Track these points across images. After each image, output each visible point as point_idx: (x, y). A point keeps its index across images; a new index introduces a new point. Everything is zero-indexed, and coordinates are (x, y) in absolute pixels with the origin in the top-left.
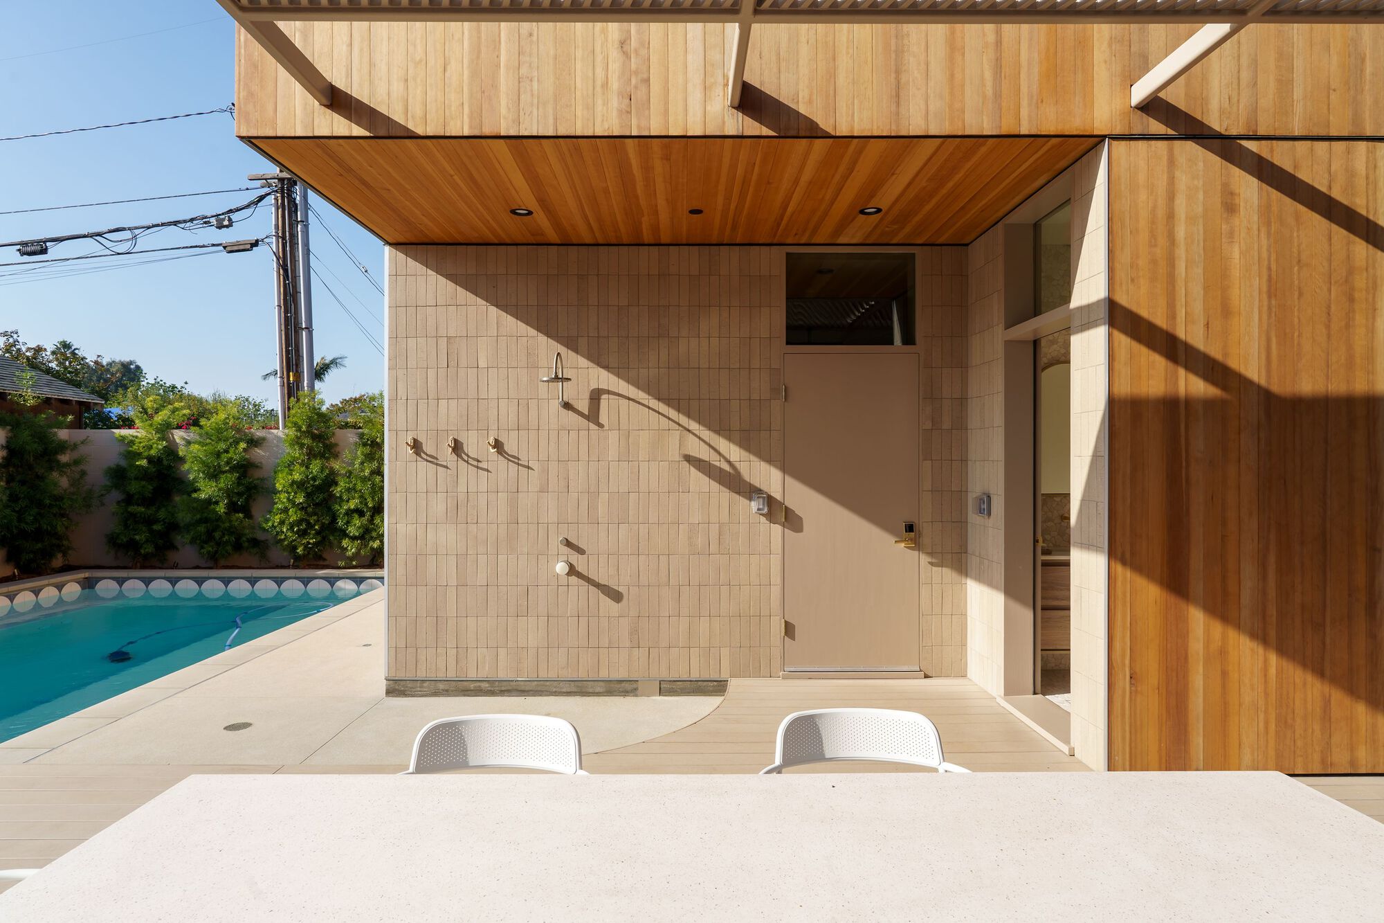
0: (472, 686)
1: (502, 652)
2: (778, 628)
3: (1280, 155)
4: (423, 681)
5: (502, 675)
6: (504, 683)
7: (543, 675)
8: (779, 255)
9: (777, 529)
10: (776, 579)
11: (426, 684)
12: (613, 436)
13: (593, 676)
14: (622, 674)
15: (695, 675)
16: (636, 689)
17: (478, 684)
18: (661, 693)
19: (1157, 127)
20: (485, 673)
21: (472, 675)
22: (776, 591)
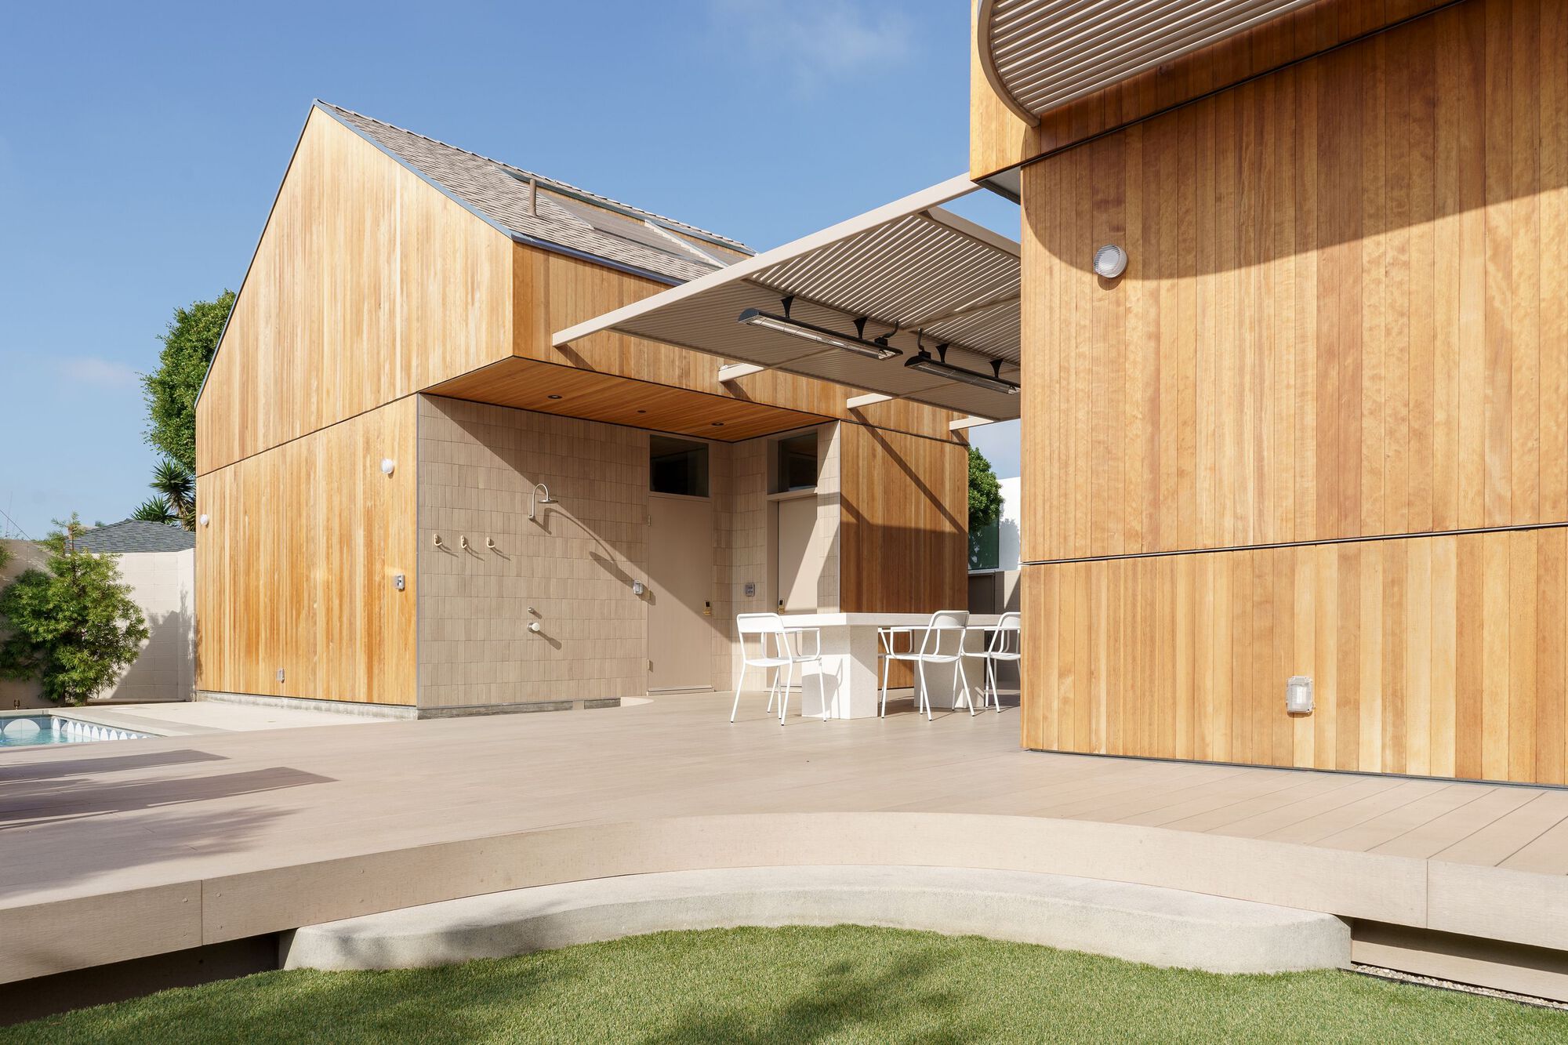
0: (474, 710)
1: (493, 687)
2: (645, 665)
3: (888, 437)
4: (443, 709)
5: (493, 702)
6: (494, 708)
7: (518, 700)
8: (646, 435)
9: (645, 603)
10: (645, 635)
11: (445, 711)
12: (559, 541)
13: (547, 700)
14: (563, 698)
15: (603, 696)
16: (571, 707)
17: (478, 709)
18: (585, 708)
19: (854, 418)
20: (483, 701)
21: (475, 703)
22: (644, 642)
